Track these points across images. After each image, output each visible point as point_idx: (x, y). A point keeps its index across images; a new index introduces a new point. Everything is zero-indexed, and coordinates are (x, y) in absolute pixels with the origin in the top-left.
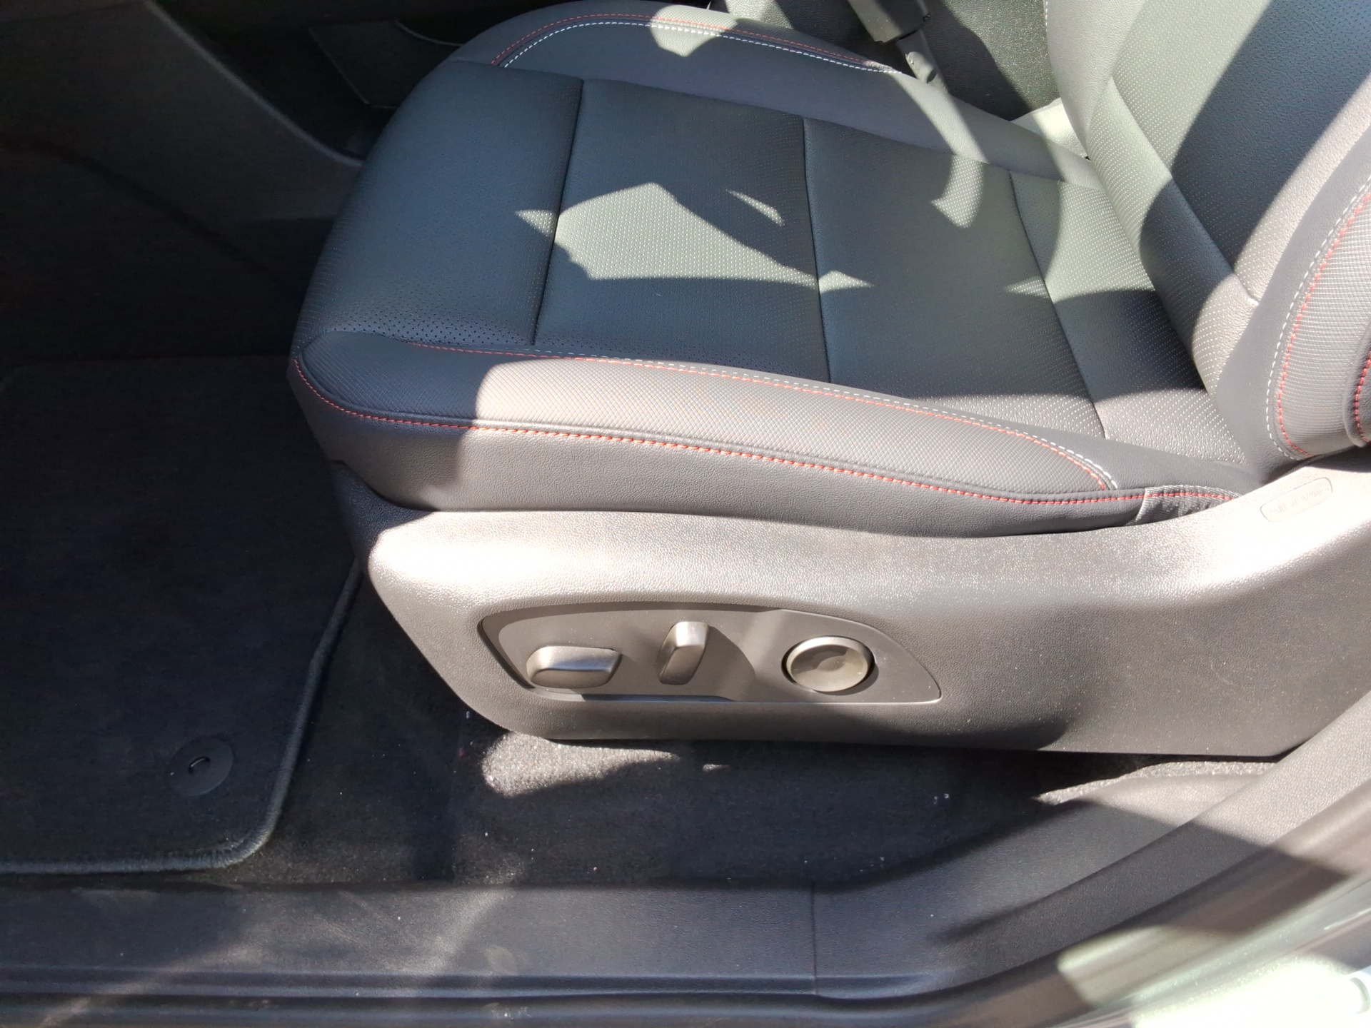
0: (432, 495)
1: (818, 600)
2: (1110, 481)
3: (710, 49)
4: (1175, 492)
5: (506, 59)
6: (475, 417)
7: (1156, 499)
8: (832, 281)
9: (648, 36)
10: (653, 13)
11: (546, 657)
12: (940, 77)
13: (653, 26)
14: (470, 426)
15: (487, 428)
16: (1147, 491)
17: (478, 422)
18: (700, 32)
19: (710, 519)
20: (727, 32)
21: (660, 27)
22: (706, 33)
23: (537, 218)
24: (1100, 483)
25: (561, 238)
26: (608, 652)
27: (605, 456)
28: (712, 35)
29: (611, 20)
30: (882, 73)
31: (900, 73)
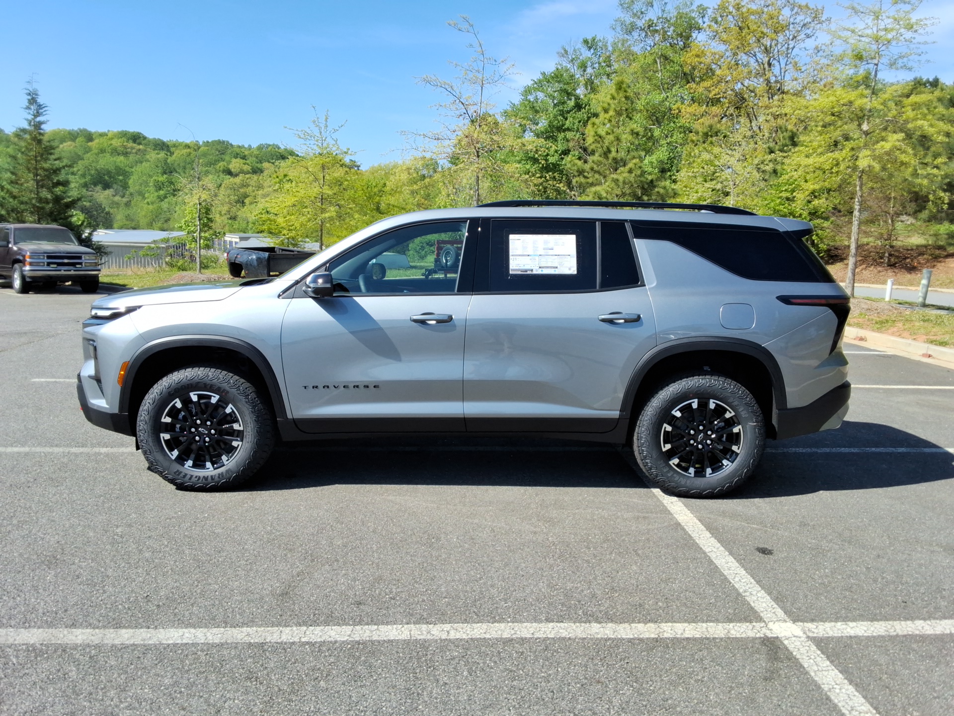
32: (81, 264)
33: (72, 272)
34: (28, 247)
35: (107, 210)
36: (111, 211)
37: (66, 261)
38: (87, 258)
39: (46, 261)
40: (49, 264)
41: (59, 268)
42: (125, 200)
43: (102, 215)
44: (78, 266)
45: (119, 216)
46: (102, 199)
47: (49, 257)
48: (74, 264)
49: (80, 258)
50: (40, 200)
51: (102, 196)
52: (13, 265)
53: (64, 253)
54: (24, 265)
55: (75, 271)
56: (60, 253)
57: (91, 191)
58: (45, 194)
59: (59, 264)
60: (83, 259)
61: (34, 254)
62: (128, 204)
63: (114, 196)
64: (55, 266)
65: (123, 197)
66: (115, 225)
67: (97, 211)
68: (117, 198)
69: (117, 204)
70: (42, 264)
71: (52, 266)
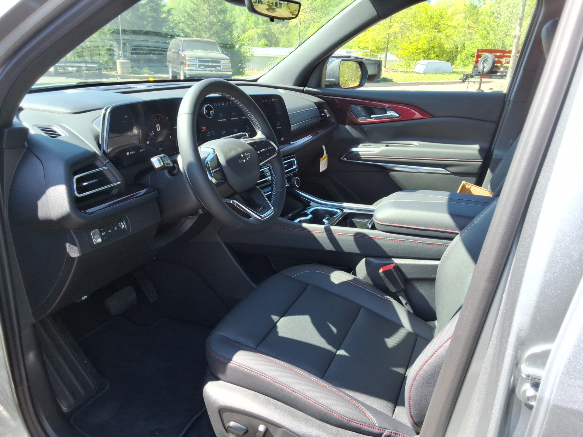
0: (220, 376)
1: (290, 428)
2: (376, 424)
3: (344, 284)
4: (396, 434)
5: (292, 275)
6: (231, 360)
7: (388, 433)
8: (341, 352)
9: (329, 277)
10: (332, 271)
11: (232, 424)
12: (409, 304)
13: (331, 275)
14: (230, 362)
15: (233, 363)
16: (387, 430)
17: (231, 361)
18: (342, 279)
19: (275, 400)
20: (350, 281)
21: (333, 275)
22: (344, 280)
23: (275, 318)
24: (372, 423)
25: (278, 324)
26: (245, 428)
27: (254, 377)
28: (345, 280)
29: (321, 271)
30: (389, 300)
31: (395, 301)
32: (220, 66)
33: (214, 72)
34: (188, 54)
35: (277, 36)
36: (279, 37)
37: (210, 64)
38: (224, 62)
39: (198, 63)
40: (200, 66)
41: (206, 69)
42: (287, 30)
43: (274, 39)
44: (217, 68)
45: (283, 40)
46: (275, 30)
47: (200, 61)
48: (215, 67)
49: (219, 62)
50: (210, 23)
51: (275, 28)
52: (180, 66)
53: (209, 58)
54: (185, 66)
55: (215, 71)
56: (207, 58)
57: (269, 25)
58: (213, 18)
59: (206, 66)
60: (221, 63)
61: (192, 58)
62: (288, 33)
63: (282, 27)
64: (203, 67)
65: (286, 28)
66: (280, 45)
67: (271, 37)
68: (283, 29)
69: (283, 32)
70: (196, 66)
71: (202, 67)
